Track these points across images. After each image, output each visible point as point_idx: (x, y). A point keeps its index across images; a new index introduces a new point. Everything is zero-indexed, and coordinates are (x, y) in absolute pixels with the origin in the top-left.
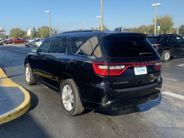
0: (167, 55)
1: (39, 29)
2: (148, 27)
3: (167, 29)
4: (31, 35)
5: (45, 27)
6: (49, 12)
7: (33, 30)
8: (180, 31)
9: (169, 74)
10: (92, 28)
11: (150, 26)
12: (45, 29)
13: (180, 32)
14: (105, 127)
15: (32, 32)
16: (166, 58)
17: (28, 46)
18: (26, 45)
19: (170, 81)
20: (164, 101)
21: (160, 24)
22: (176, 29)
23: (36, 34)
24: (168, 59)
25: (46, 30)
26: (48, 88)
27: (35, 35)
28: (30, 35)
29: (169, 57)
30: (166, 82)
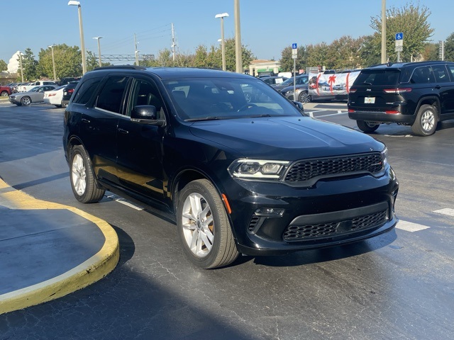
0: (428, 117)
1: (42, 54)
2: (360, 41)
3: (414, 46)
4: (19, 71)
5: (61, 48)
6: (78, 3)
7: (25, 56)
8: (449, 51)
9: (442, 168)
10: (201, 48)
11: (365, 38)
12: (62, 51)
13: (448, 54)
14: (323, 288)
15: (24, 62)
16: (426, 127)
17: (19, 104)
18: (13, 102)
19: (448, 183)
20: (444, 229)
21: (401, 35)
22: (437, 45)
23: (34, 69)
24: (430, 128)
25: (63, 56)
26: (139, 209)
27: (32, 70)
28: (15, 72)
29: (433, 122)
30: (438, 186)
